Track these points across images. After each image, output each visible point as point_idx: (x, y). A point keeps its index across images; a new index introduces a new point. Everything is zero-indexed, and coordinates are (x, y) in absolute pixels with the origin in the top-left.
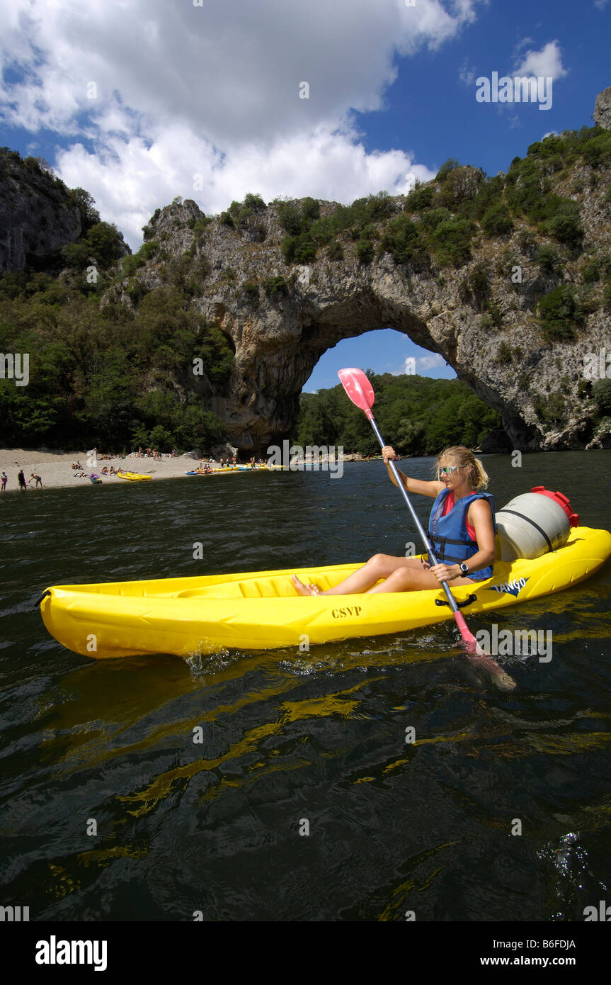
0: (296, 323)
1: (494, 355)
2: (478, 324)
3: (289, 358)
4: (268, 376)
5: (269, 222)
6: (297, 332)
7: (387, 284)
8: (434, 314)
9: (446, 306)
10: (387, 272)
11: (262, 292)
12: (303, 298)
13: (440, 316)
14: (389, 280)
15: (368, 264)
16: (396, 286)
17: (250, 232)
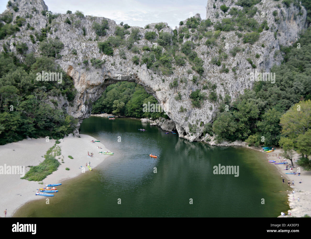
0: (103, 78)
1: (178, 109)
2: (174, 98)
3: (96, 90)
4: (87, 97)
5: (87, 26)
6: (102, 81)
7: (144, 75)
9: (164, 89)
10: (144, 70)
11: (90, 64)
12: (108, 70)
13: (162, 91)
14: (145, 73)
15: (137, 65)
16: (147, 76)
17: (79, 30)
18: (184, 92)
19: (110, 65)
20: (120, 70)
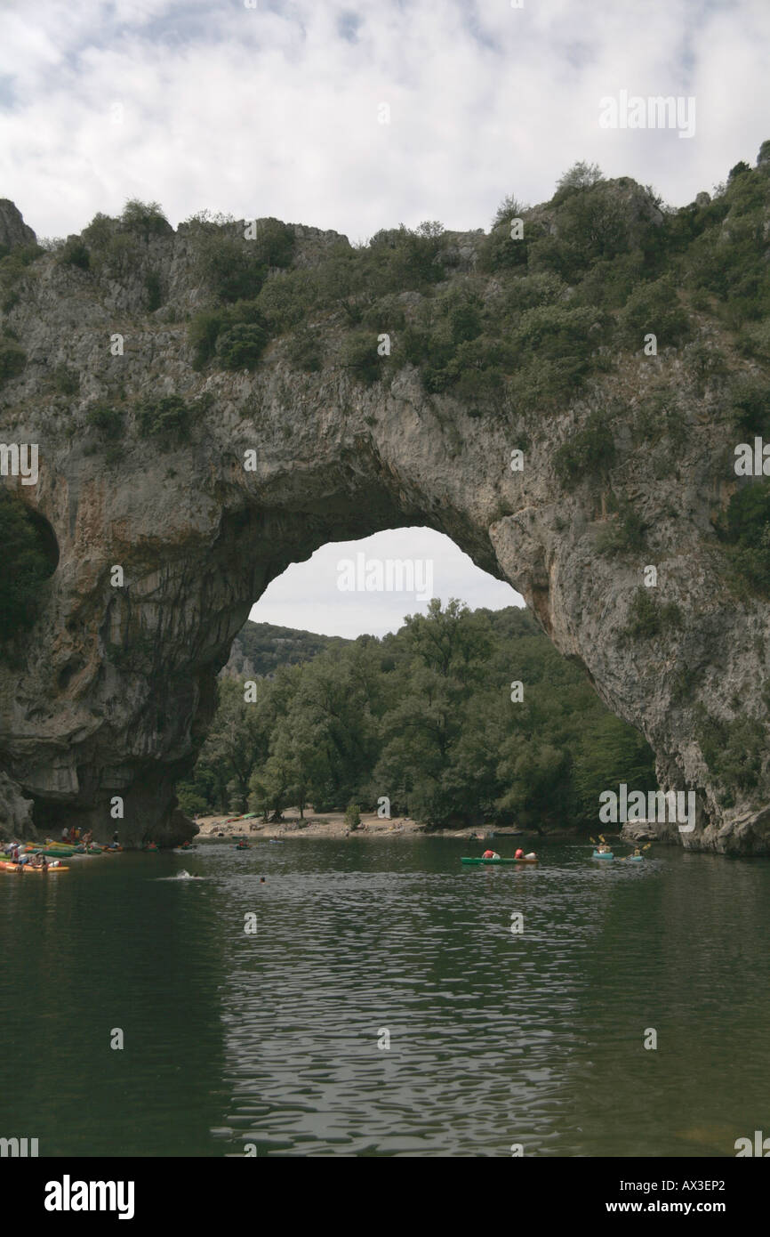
0: (207, 503)
1: (620, 617)
2: (591, 544)
3: (186, 583)
5: (174, 267)
6: (206, 524)
7: (407, 434)
8: (504, 510)
9: (527, 497)
10: (408, 407)
11: (133, 426)
12: (225, 449)
13: (515, 516)
14: (412, 425)
15: (370, 386)
16: (426, 440)
17: (125, 286)
18: (663, 494)
19: (235, 419)
20: (281, 435)
